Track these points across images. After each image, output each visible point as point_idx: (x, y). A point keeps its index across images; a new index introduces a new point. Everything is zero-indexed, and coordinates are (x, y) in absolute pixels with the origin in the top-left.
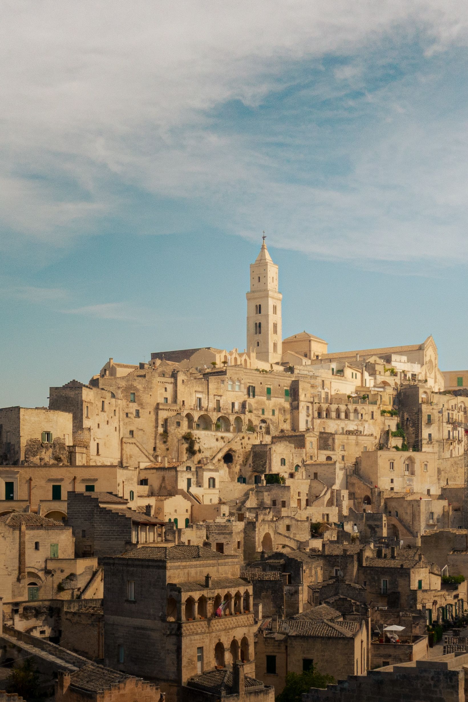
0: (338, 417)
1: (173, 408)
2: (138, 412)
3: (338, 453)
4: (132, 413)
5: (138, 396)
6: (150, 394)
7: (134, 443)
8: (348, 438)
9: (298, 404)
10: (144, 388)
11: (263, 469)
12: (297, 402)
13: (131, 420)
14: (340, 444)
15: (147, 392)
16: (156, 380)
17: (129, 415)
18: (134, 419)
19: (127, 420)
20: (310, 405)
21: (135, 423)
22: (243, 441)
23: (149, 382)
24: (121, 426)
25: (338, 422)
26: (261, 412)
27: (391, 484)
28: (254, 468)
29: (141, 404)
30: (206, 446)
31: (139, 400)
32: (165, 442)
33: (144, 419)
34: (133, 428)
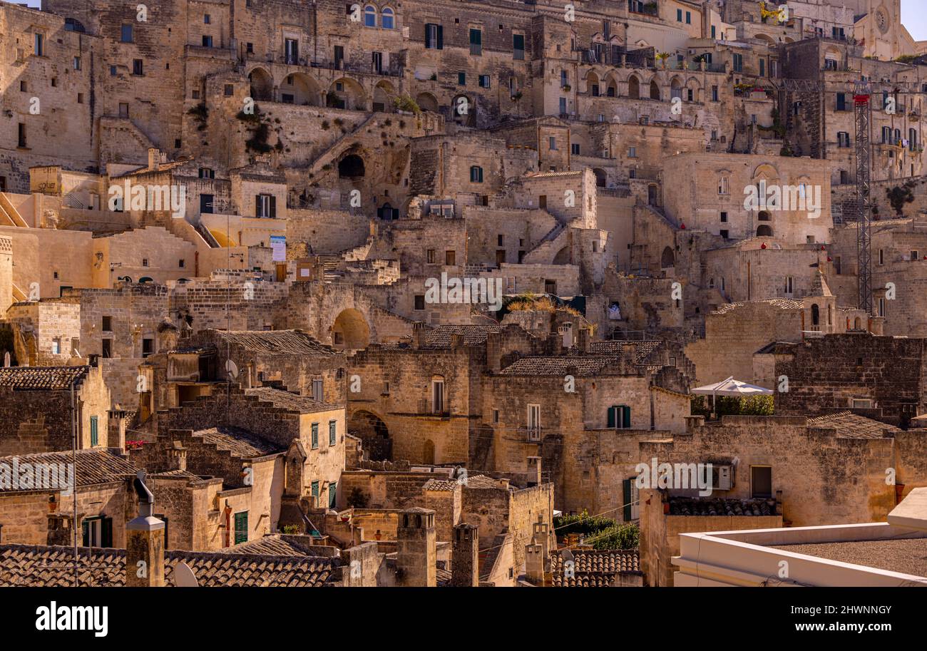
0: (634, 94)
1: (222, 58)
2: (138, 64)
3: (622, 162)
4: (124, 67)
5: (140, 31)
6: (168, 26)
7: (127, 129)
8: (643, 132)
9: (543, 64)
10: (153, 13)
11: (429, 189)
12: (540, 61)
13: (122, 82)
14: (626, 145)
15: (160, 22)
17: (119, 71)
18: (129, 78)
19: (113, 81)
20: (569, 67)
21: (131, 87)
22: (387, 129)
24: (97, 94)
25: (635, 104)
26: (456, 80)
27: (721, 223)
28: (414, 189)
29: (147, 49)
30: (295, 139)
31: (142, 39)
32: (201, 128)
33: (153, 80)
34: (130, 99)
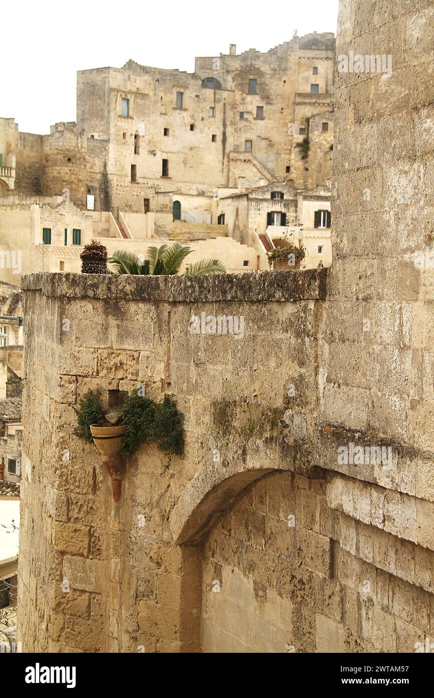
1: (324, 101)
2: (260, 109)
4: (249, 113)
5: (262, 84)
6: (284, 79)
7: (249, 160)
10: (273, 70)
13: (248, 124)
15: (277, 76)
16: (295, 55)
17: (246, 116)
18: (253, 121)
19: (242, 124)
21: (254, 128)
23: (282, 59)
24: (227, 134)
29: (267, 98)
31: (263, 90)
32: (304, 158)
33: (271, 121)
34: (253, 137)
